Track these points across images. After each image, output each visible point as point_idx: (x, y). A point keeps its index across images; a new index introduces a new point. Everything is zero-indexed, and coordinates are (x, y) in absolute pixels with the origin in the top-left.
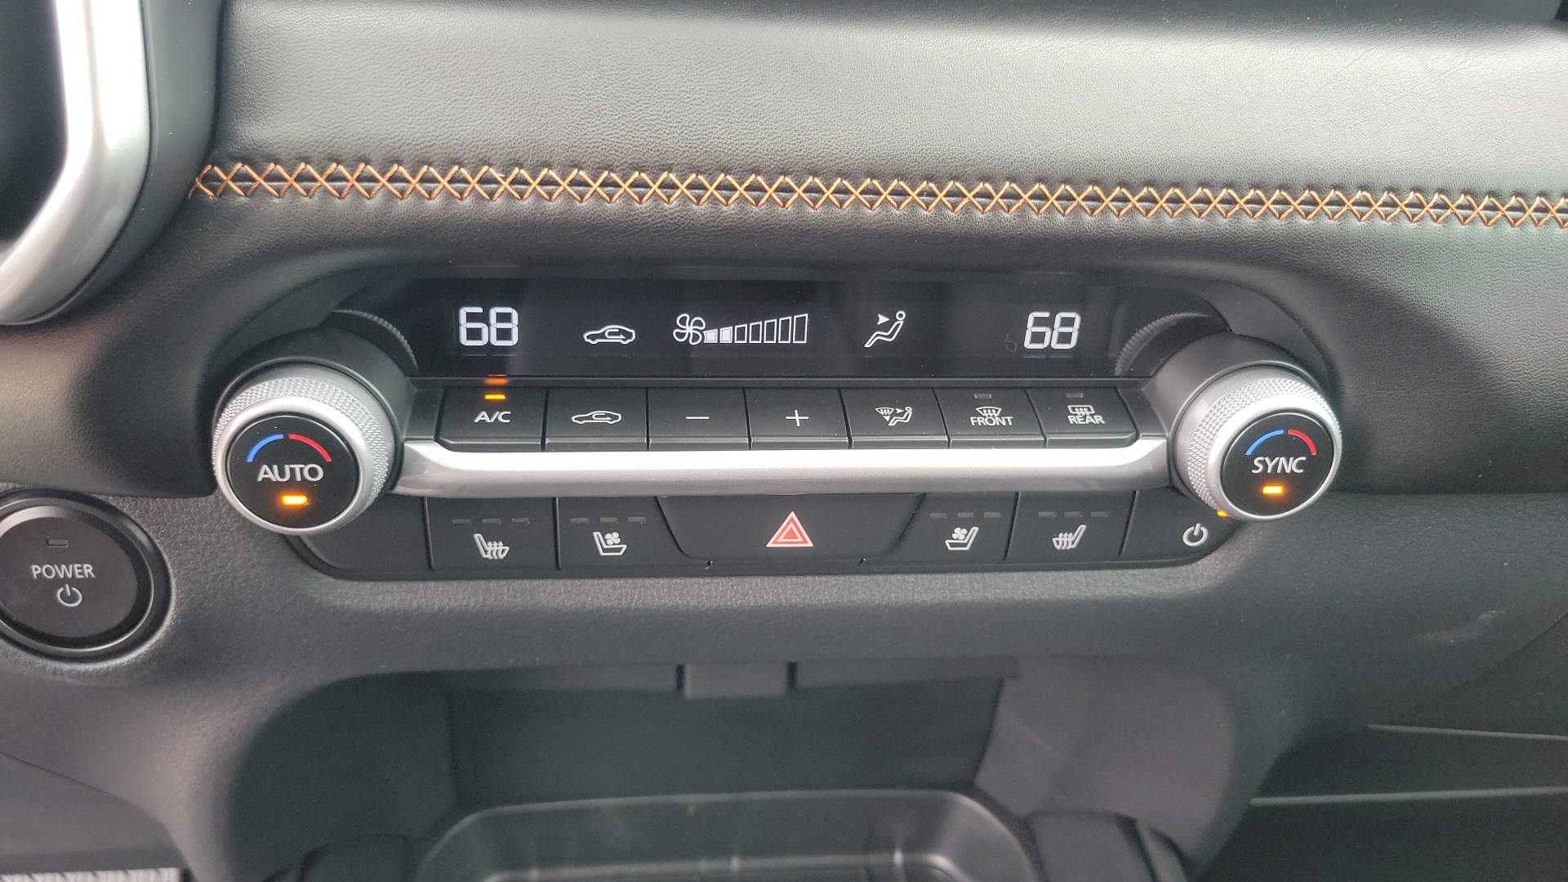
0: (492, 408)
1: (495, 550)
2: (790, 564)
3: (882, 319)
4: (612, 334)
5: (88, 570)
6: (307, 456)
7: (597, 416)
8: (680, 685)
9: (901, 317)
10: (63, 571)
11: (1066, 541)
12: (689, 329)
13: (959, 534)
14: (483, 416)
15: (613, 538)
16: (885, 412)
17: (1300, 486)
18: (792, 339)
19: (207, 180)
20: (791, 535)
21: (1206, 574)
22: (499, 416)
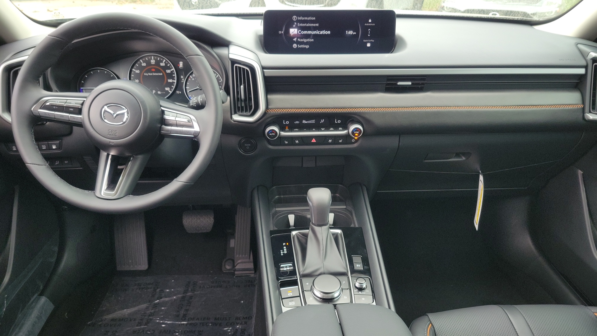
0: (287, 129)
1: (286, 142)
2: (314, 144)
3: (322, 120)
4: (297, 122)
5: (250, 145)
6: (273, 133)
7: (296, 130)
8: (302, 165)
9: (323, 120)
10: (247, 145)
11: (340, 141)
12: (304, 122)
13: (330, 140)
14: (286, 130)
15: (297, 141)
16: (322, 129)
17: (359, 134)
18: (313, 122)
19: (267, 111)
20: (314, 141)
21: (355, 145)
22: (288, 130)
